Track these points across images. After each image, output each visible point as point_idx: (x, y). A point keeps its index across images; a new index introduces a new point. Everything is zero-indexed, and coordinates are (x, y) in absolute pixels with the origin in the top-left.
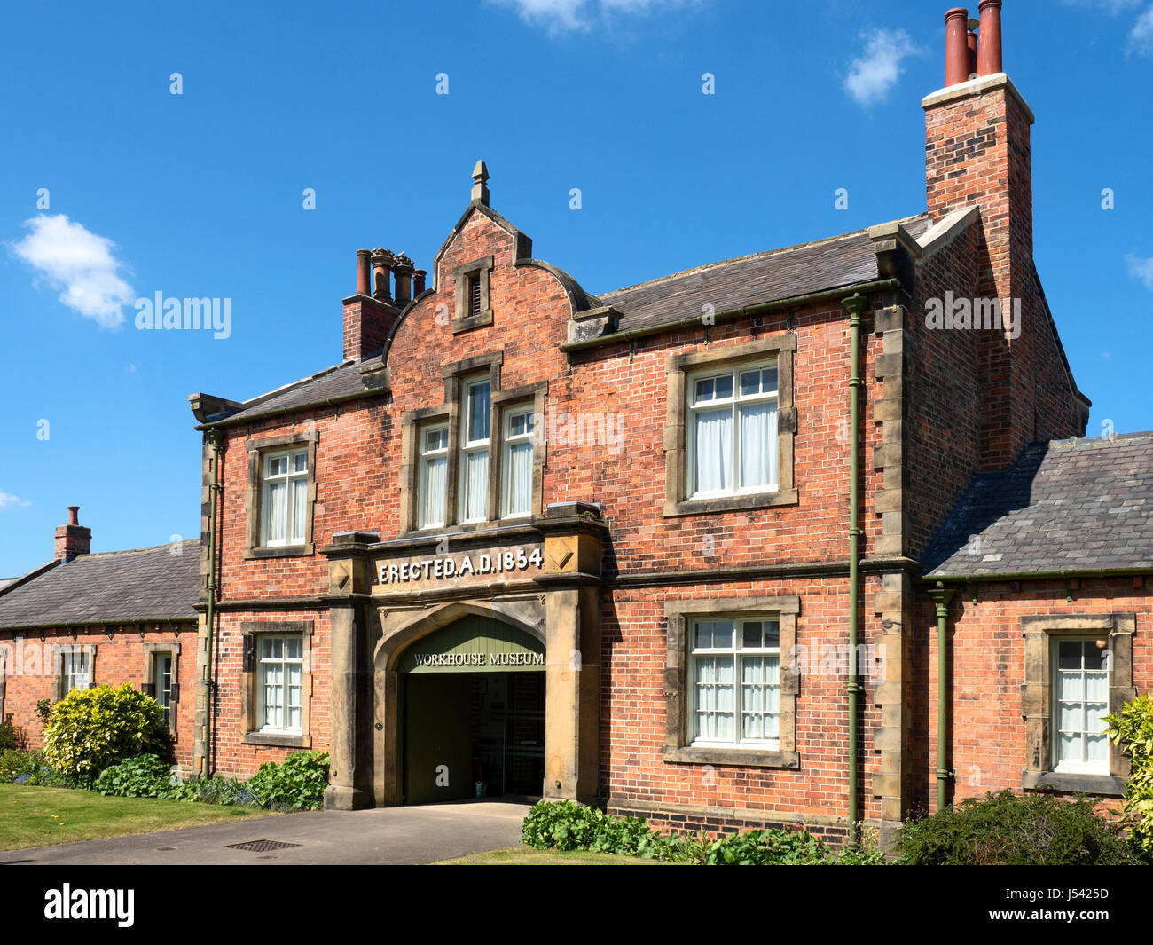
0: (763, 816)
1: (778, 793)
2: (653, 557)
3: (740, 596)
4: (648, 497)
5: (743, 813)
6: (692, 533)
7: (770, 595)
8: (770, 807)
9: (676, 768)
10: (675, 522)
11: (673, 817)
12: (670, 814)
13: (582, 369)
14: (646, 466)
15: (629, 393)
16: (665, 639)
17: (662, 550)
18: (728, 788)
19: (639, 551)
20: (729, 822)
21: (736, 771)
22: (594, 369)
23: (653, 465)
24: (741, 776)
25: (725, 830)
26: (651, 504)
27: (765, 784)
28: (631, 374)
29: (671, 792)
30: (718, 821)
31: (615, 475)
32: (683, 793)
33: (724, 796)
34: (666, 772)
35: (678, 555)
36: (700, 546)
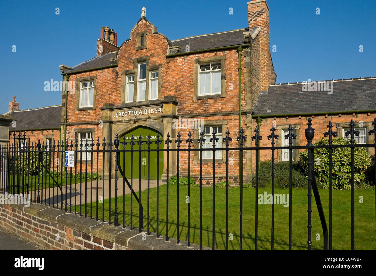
0: (219, 175)
1: (222, 170)
2: (190, 110)
3: (213, 120)
4: (189, 95)
6: (200, 104)
7: (220, 120)
8: (220, 173)
10: (196, 101)
12: (195, 176)
13: (171, 61)
14: (188, 87)
15: (184, 68)
16: (193, 131)
17: (193, 108)
19: (187, 109)
22: (174, 62)
23: (190, 86)
25: (209, 180)
26: (190, 96)
27: (219, 168)
28: (184, 63)
29: (195, 171)
30: (207, 177)
31: (180, 89)
32: (198, 171)
33: (209, 171)
34: (194, 166)
35: (197, 110)
36: (202, 108)
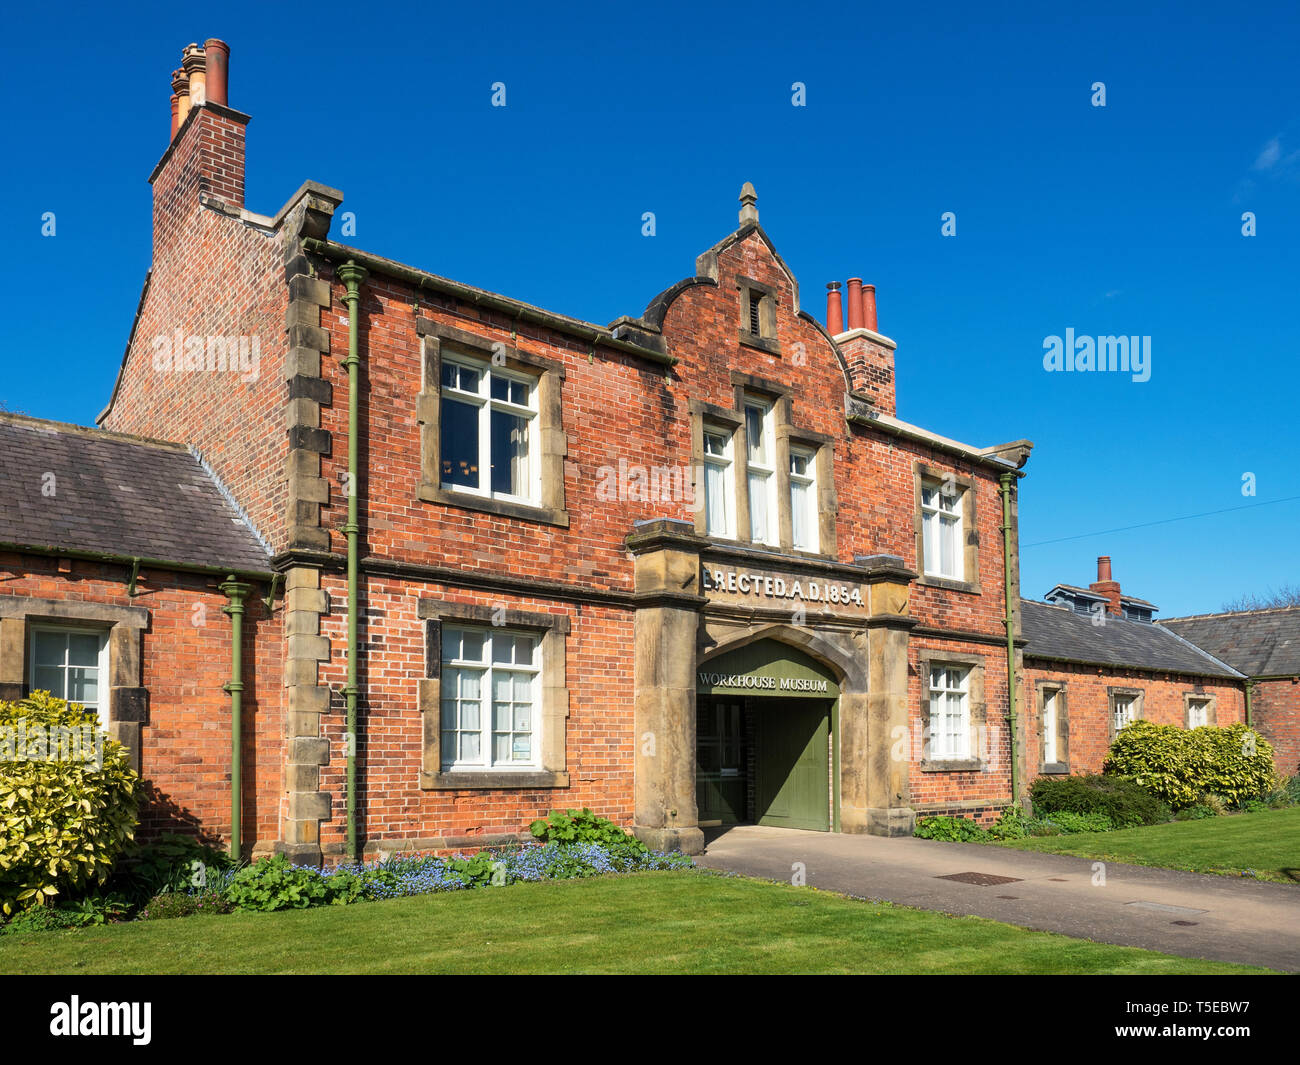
1: (978, 787)
3: (958, 650)
5: (965, 805)
6: (930, 600)
8: (974, 798)
9: (928, 776)
10: (921, 589)
11: (931, 813)
13: (857, 440)
14: (905, 540)
15: (890, 477)
16: (919, 677)
18: (954, 787)
20: (960, 811)
21: (957, 774)
22: (865, 445)
23: (909, 541)
24: (960, 778)
27: (972, 783)
29: (925, 795)
32: (931, 795)
33: (952, 793)
34: (923, 780)
35: (924, 615)
36: (936, 611)
